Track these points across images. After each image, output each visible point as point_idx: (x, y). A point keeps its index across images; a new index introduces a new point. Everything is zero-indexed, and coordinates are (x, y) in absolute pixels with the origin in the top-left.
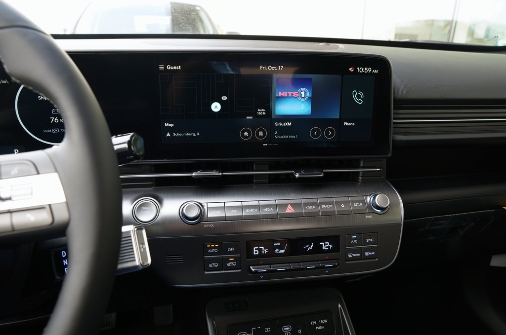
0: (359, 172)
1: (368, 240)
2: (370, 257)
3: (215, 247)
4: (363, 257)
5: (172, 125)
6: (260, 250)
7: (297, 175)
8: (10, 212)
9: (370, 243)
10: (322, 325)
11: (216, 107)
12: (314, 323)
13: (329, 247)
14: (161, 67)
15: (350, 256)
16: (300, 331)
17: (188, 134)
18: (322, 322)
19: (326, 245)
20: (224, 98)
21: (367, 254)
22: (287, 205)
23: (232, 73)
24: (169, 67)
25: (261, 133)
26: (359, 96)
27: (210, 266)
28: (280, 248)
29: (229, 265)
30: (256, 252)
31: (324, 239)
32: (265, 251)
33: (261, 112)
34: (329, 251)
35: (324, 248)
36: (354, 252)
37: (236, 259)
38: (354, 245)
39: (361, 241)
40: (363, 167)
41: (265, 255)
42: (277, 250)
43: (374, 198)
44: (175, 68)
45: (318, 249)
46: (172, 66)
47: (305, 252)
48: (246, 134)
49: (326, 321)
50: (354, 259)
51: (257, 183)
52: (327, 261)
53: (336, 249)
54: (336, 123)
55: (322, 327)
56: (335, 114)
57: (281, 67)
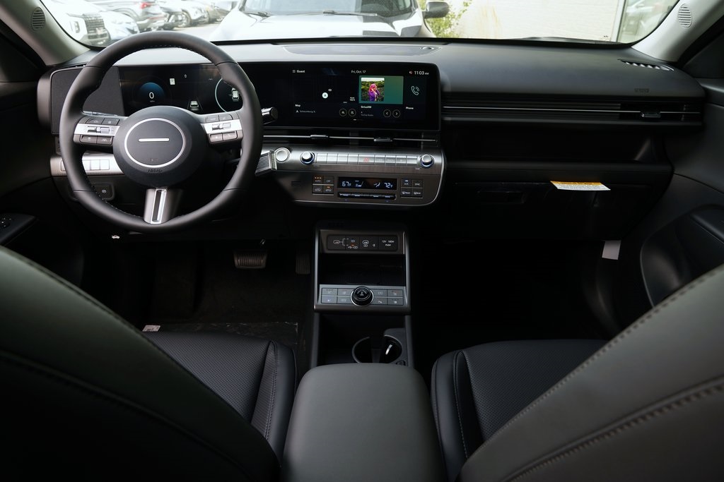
0: (421, 141)
1: (416, 184)
2: (417, 196)
3: (319, 179)
4: (412, 195)
5: (299, 106)
6: (347, 184)
7: (375, 140)
8: (222, 133)
9: (418, 186)
11: (325, 95)
12: (385, 241)
13: (390, 186)
14: (294, 71)
15: (403, 193)
16: (374, 245)
17: (309, 112)
18: (390, 242)
19: (388, 185)
20: (330, 90)
21: (415, 193)
22: (366, 157)
23: (334, 74)
24: (298, 71)
25: (352, 112)
26: (416, 90)
27: (316, 190)
28: (359, 183)
29: (327, 190)
30: (344, 184)
31: (387, 181)
32: (349, 184)
33: (352, 99)
34: (390, 189)
36: (406, 190)
37: (331, 187)
38: (406, 186)
39: (412, 184)
40: (424, 138)
41: (349, 187)
42: (357, 185)
44: (301, 72)
45: (383, 187)
46: (300, 70)
47: (374, 188)
48: (343, 112)
49: (393, 242)
50: (406, 195)
51: (352, 145)
52: (388, 194)
53: (395, 188)
54: (401, 107)
55: (389, 245)
56: (400, 102)
57: (365, 71)
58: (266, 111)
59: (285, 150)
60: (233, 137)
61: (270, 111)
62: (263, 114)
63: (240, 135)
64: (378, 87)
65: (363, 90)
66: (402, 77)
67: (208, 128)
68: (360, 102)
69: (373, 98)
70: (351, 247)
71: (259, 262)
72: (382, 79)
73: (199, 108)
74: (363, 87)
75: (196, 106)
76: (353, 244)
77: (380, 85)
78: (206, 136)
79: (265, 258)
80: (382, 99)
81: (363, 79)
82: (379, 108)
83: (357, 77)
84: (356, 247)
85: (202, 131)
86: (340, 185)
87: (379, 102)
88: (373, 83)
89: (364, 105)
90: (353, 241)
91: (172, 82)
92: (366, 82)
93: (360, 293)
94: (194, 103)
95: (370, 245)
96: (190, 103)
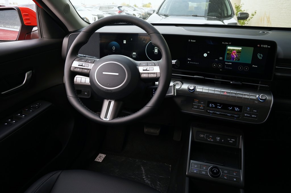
0: (258, 86)
1: (254, 111)
3: (197, 101)
4: (251, 117)
5: (190, 59)
6: (212, 105)
7: (231, 82)
8: (148, 73)
9: (255, 112)
10: (232, 141)
11: (205, 55)
12: (229, 139)
13: (238, 110)
14: (189, 40)
15: (246, 115)
16: (223, 141)
17: (195, 63)
18: (232, 140)
19: (237, 109)
20: (209, 52)
21: (253, 116)
22: (225, 92)
23: (212, 44)
24: (192, 41)
25: (220, 66)
26: (260, 56)
27: (194, 107)
28: (220, 106)
29: (200, 108)
30: (210, 105)
31: (237, 106)
32: (214, 106)
33: (221, 58)
35: (236, 110)
37: (203, 106)
38: (248, 111)
39: (251, 111)
40: (260, 84)
41: (213, 107)
42: (218, 107)
44: (193, 41)
45: (233, 110)
46: (193, 40)
48: (214, 65)
49: (234, 140)
50: (247, 116)
52: (236, 115)
53: (241, 111)
54: (249, 65)
56: (250, 62)
57: (230, 43)
58: (174, 62)
59: (179, 83)
60: (155, 76)
61: (176, 62)
62: (172, 63)
63: (159, 75)
64: (237, 52)
65: (228, 54)
66: (253, 48)
67: (141, 69)
68: (225, 60)
69: (233, 59)
70: (209, 140)
71: (156, 132)
72: (240, 48)
73: (137, 56)
74: (228, 52)
75: (135, 55)
76: (211, 138)
77: (239, 52)
78: (139, 74)
80: (239, 60)
81: (229, 48)
82: (235, 65)
83: (226, 46)
84: (212, 140)
85: (138, 70)
86: (208, 106)
87: (237, 61)
88: (234, 50)
89: (227, 62)
90: (211, 136)
91: (125, 42)
92: (230, 49)
93: (214, 170)
94: (134, 53)
95: (220, 140)
96: (132, 53)
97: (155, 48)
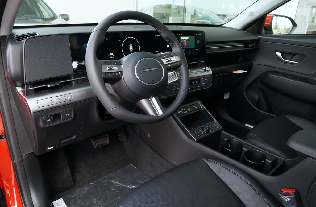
2: (207, 84)
3: (174, 84)
4: (205, 84)
5: (158, 52)
8: (172, 63)
9: (206, 80)
11: (168, 46)
12: (194, 107)
14: (155, 35)
18: (196, 106)
24: (157, 35)
26: (198, 42)
29: (177, 89)
31: (196, 80)
34: (198, 83)
36: (203, 83)
37: (179, 87)
39: (204, 80)
40: (200, 61)
43: (205, 68)
44: (159, 35)
45: (195, 83)
47: (193, 84)
50: (203, 85)
52: (195, 86)
54: (194, 49)
55: (196, 108)
56: (194, 47)
57: (182, 35)
60: (178, 64)
63: (181, 63)
64: (187, 41)
65: (182, 43)
66: (194, 37)
67: (164, 61)
69: (185, 46)
70: (185, 113)
71: (106, 140)
72: (187, 38)
75: (113, 55)
76: (185, 111)
77: (187, 40)
78: (165, 66)
79: (108, 138)
80: (188, 46)
82: (187, 50)
83: (180, 37)
84: (187, 112)
87: (187, 48)
88: (185, 39)
90: (185, 110)
92: (182, 39)
94: (111, 54)
95: (191, 109)
96: (110, 54)
97: (130, 45)
